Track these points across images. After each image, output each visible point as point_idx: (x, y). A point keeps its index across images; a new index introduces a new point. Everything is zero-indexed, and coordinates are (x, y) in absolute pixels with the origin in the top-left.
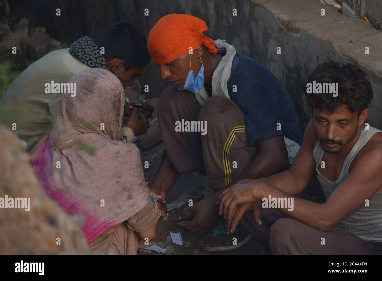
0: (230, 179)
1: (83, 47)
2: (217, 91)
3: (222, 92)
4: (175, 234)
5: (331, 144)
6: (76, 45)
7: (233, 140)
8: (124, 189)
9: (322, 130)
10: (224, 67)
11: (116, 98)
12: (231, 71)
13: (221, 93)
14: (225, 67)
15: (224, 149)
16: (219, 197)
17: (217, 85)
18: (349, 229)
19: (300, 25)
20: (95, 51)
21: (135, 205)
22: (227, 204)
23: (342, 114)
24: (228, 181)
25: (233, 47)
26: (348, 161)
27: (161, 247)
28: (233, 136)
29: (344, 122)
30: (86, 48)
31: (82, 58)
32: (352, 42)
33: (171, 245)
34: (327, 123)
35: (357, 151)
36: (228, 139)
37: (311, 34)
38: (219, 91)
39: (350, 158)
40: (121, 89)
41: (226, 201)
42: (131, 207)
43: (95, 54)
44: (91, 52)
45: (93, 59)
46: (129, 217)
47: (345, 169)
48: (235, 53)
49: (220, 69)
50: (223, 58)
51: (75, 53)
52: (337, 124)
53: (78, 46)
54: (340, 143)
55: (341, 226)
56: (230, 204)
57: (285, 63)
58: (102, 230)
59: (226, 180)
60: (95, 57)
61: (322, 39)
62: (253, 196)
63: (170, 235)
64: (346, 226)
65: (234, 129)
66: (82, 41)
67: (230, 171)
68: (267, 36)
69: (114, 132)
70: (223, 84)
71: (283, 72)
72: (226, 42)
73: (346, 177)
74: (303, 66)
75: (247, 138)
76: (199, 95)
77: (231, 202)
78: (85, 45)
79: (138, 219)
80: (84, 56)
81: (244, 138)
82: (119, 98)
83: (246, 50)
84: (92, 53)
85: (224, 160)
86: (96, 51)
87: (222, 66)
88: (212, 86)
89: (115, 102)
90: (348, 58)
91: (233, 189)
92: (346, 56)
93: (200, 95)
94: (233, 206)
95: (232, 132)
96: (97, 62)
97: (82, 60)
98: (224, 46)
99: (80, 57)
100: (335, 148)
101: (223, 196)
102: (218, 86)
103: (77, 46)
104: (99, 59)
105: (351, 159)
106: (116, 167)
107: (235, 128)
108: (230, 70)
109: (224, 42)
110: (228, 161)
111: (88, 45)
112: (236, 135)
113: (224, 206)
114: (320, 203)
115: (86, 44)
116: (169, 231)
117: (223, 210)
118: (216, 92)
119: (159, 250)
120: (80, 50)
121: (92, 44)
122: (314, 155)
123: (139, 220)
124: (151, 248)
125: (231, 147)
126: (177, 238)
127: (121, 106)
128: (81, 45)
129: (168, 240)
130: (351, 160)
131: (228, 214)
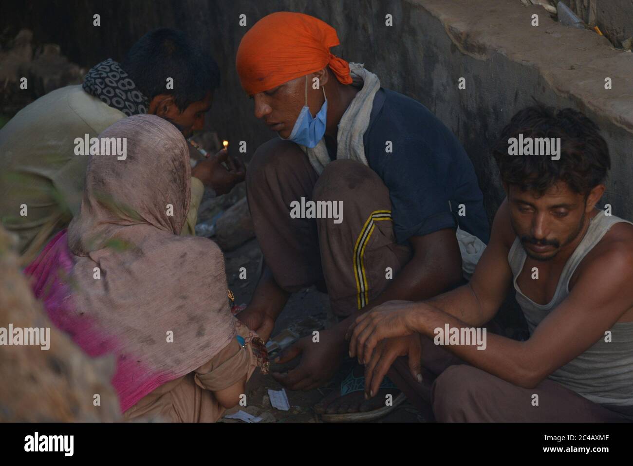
0: (367, 300)
1: (102, 76)
2: (346, 149)
3: (355, 152)
4: (275, 392)
5: (540, 245)
6: (91, 73)
7: (370, 233)
8: (192, 319)
9: (525, 223)
10: (359, 109)
11: (177, 163)
12: (371, 117)
13: (352, 152)
14: (361, 110)
15: (356, 248)
16: (351, 326)
17: (347, 139)
18: (569, 383)
19: (486, 40)
20: (123, 80)
21: (209, 347)
22: (362, 340)
23: (558, 196)
24: (362, 302)
25: (376, 76)
26: (568, 270)
27: (252, 414)
28: (370, 227)
29: (562, 210)
30: (108, 77)
31: (102, 93)
32: (574, 69)
33: (269, 410)
34: (532, 210)
35: (583, 254)
36: (362, 233)
37: (504, 54)
38: (350, 150)
39: (572, 266)
40: (183, 146)
41: (360, 334)
42: (202, 350)
43: (123, 85)
44: (117, 82)
45: (120, 96)
46: (198, 367)
47: (562, 284)
48: (378, 86)
49: (352, 113)
50: (358, 95)
51: (90, 87)
52: (551, 212)
53: (95, 75)
54: (555, 244)
55: (556, 378)
56: (367, 339)
57: (462, 104)
58: (152, 386)
59: (359, 301)
60: (124, 91)
61: (524, 63)
62: (407, 326)
63: (268, 394)
64: (563, 378)
65: (373, 215)
66: (101, 67)
67: (366, 285)
68: (431, 59)
69: (178, 221)
70: (357, 138)
71: (459, 119)
72: (364, 67)
73: (564, 298)
74: (492, 110)
75: (394, 232)
76: (314, 155)
77: (370, 335)
78: (105, 72)
79: (213, 366)
80: (105, 91)
81: (389, 231)
82: (182, 161)
83: (396, 83)
84: (119, 84)
85: (355, 267)
86: (125, 80)
87: (355, 107)
88: (338, 142)
89: (175, 170)
90: (566, 95)
91: (374, 314)
92: (563, 92)
93: (316, 156)
94: (373, 343)
95: (368, 221)
96: (127, 100)
97: (102, 97)
98: (360, 75)
99: (99, 91)
100: (547, 251)
101: (357, 325)
102: (348, 142)
103: (93, 75)
104: (131, 93)
105: (574, 266)
106: (179, 280)
107: (373, 213)
108: (369, 115)
109: (360, 67)
110: (363, 268)
111: (111, 71)
112: (375, 225)
113: (357, 342)
114: (519, 340)
115: (108, 70)
116: (266, 388)
117: (356, 350)
118: (344, 151)
119: (249, 419)
120: (98, 81)
121: (118, 69)
122: (510, 261)
123: (214, 368)
124: (236, 416)
125: (367, 246)
126: (279, 400)
127: (187, 174)
128: (100, 72)
129: (264, 402)
130: (573, 269)
131: (363, 357)
